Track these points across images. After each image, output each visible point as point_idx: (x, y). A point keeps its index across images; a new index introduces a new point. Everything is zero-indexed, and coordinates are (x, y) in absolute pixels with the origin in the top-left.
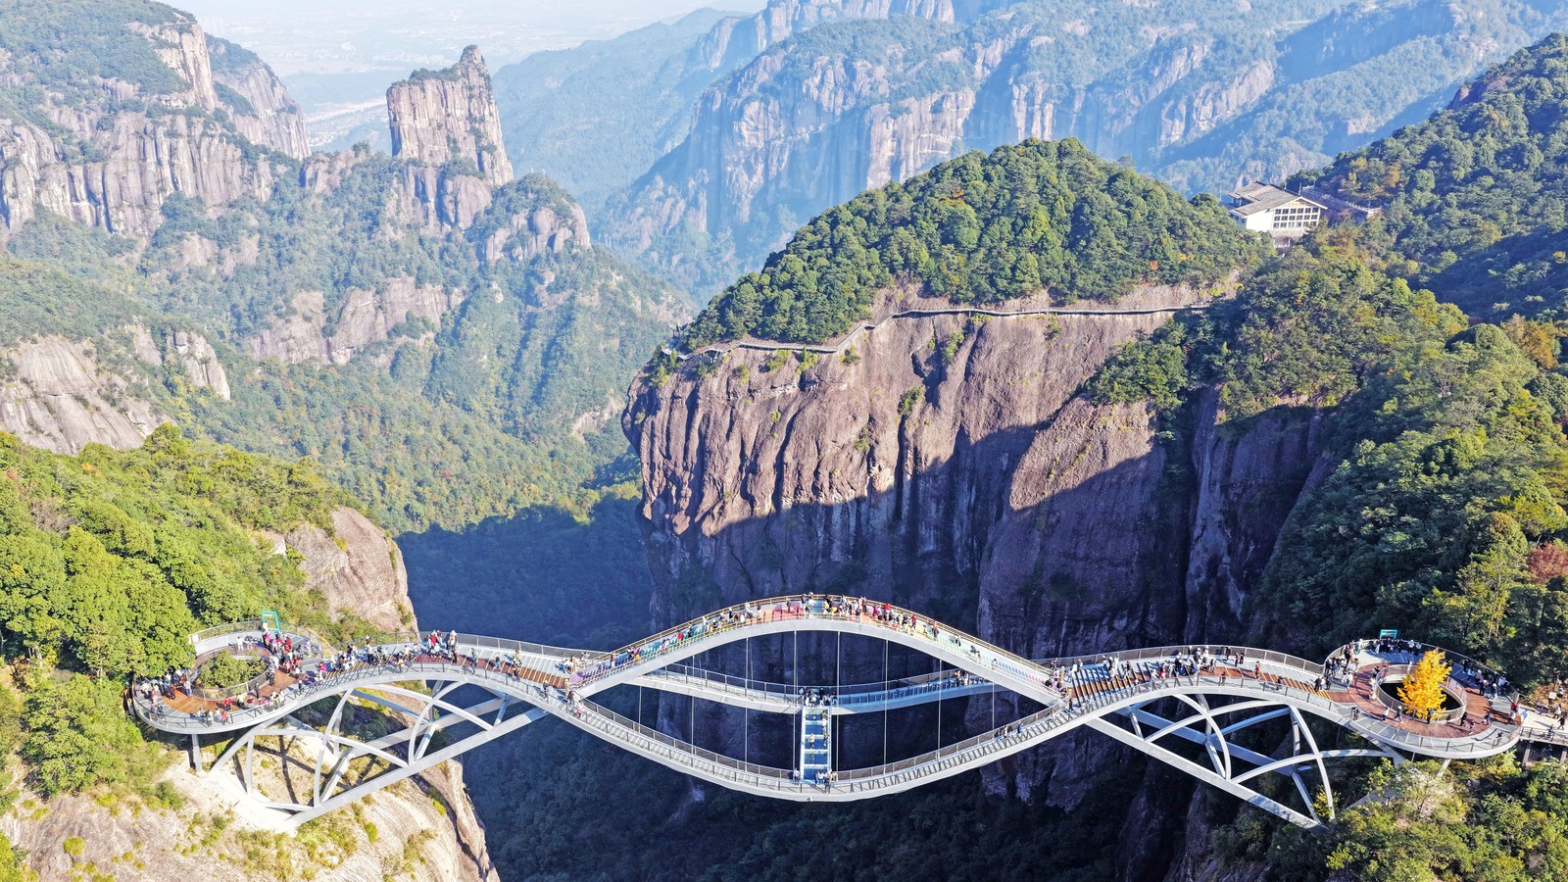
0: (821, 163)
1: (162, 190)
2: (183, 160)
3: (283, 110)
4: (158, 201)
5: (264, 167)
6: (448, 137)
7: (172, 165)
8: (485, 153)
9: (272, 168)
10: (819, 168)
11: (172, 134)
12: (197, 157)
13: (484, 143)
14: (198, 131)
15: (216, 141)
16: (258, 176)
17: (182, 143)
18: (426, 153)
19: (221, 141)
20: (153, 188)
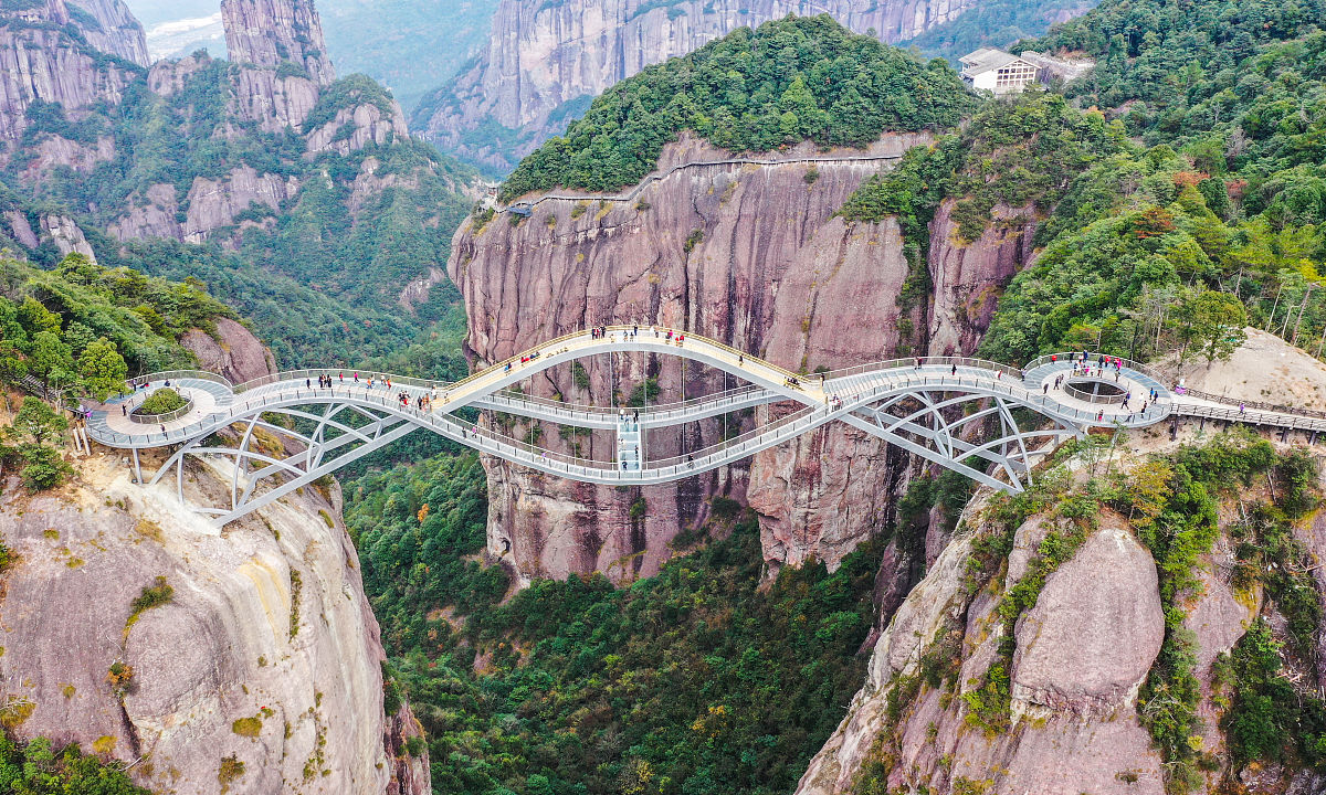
0: (608, 63)
1: (25, 97)
2: (42, 69)
3: (126, 27)
4: (21, 107)
5: (113, 74)
6: (277, 44)
7: (32, 74)
8: (310, 59)
9: (122, 76)
10: (606, 67)
11: (30, 47)
12: (53, 66)
13: (309, 48)
14: (53, 44)
15: (70, 52)
16: (109, 82)
17: (39, 54)
18: (257, 58)
19: (75, 52)
20: (17, 95)
